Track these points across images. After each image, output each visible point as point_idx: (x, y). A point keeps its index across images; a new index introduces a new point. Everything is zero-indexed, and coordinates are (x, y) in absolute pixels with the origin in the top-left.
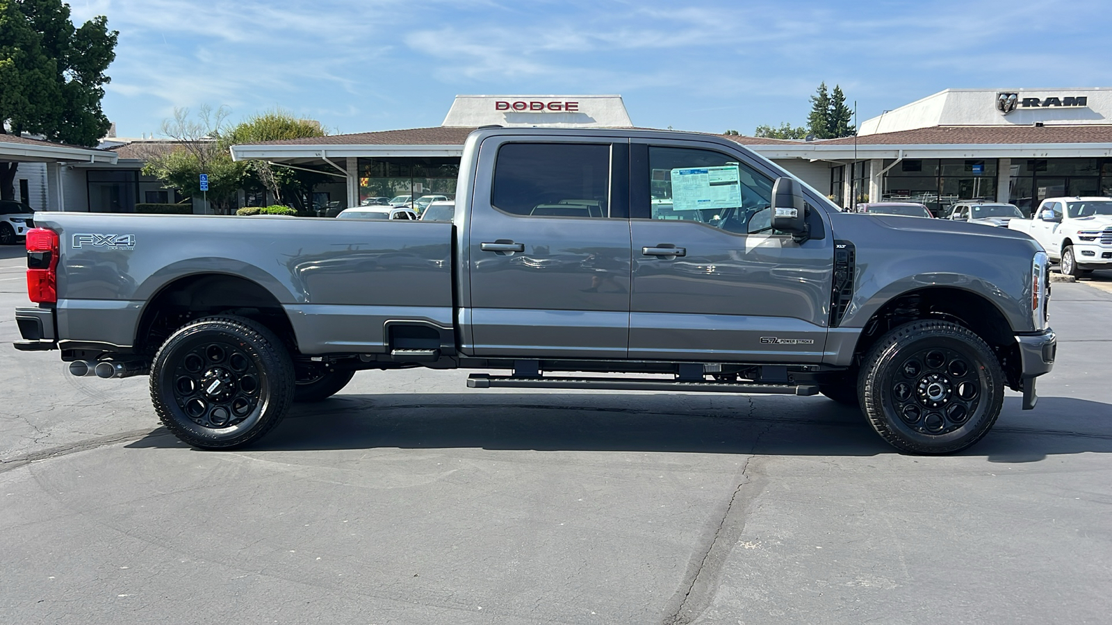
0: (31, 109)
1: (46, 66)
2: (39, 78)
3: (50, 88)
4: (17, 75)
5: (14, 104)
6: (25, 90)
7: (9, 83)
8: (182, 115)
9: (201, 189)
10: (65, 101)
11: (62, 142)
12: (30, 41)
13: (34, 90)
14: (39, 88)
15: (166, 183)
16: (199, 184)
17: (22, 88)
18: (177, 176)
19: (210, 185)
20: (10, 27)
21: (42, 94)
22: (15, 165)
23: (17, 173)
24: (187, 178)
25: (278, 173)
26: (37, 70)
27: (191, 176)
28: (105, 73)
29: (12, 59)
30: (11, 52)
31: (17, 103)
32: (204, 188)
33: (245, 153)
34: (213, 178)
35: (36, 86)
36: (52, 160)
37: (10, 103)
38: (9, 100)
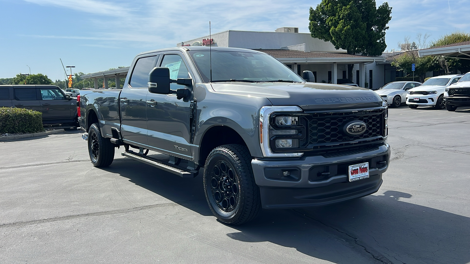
0: (355, 44)
1: (362, 26)
2: (359, 32)
3: (363, 35)
4: (351, 32)
5: (350, 42)
6: (354, 37)
7: (348, 35)
8: (408, 39)
9: (412, 70)
10: (368, 39)
11: (368, 55)
12: (357, 18)
13: (357, 36)
14: (359, 35)
15: (398, 68)
16: (411, 68)
17: (352, 36)
18: (403, 65)
19: (416, 68)
20: (350, 14)
21: (360, 37)
22: (353, 65)
23: (353, 68)
24: (407, 66)
25: (450, 60)
26: (358, 28)
27: (409, 65)
28: (387, 25)
29: (350, 26)
30: (350, 23)
31: (351, 42)
32: (413, 70)
33: (424, 53)
34: (417, 65)
35: (358, 35)
36: (361, 63)
37: (348, 42)
38: (348, 41)
